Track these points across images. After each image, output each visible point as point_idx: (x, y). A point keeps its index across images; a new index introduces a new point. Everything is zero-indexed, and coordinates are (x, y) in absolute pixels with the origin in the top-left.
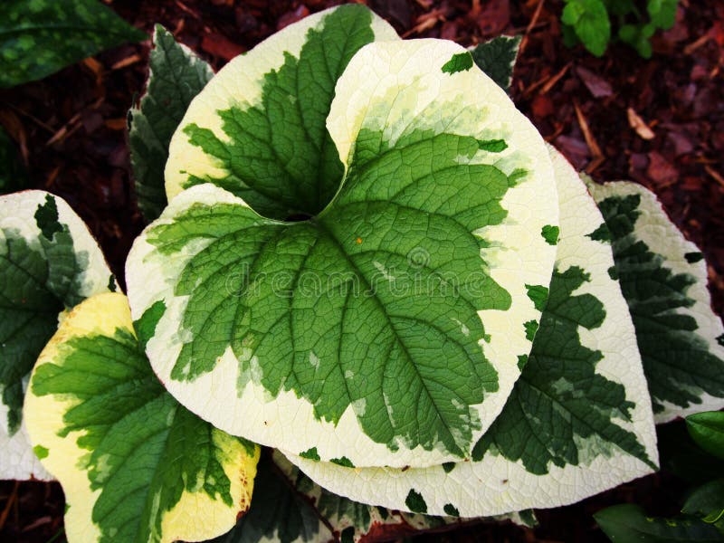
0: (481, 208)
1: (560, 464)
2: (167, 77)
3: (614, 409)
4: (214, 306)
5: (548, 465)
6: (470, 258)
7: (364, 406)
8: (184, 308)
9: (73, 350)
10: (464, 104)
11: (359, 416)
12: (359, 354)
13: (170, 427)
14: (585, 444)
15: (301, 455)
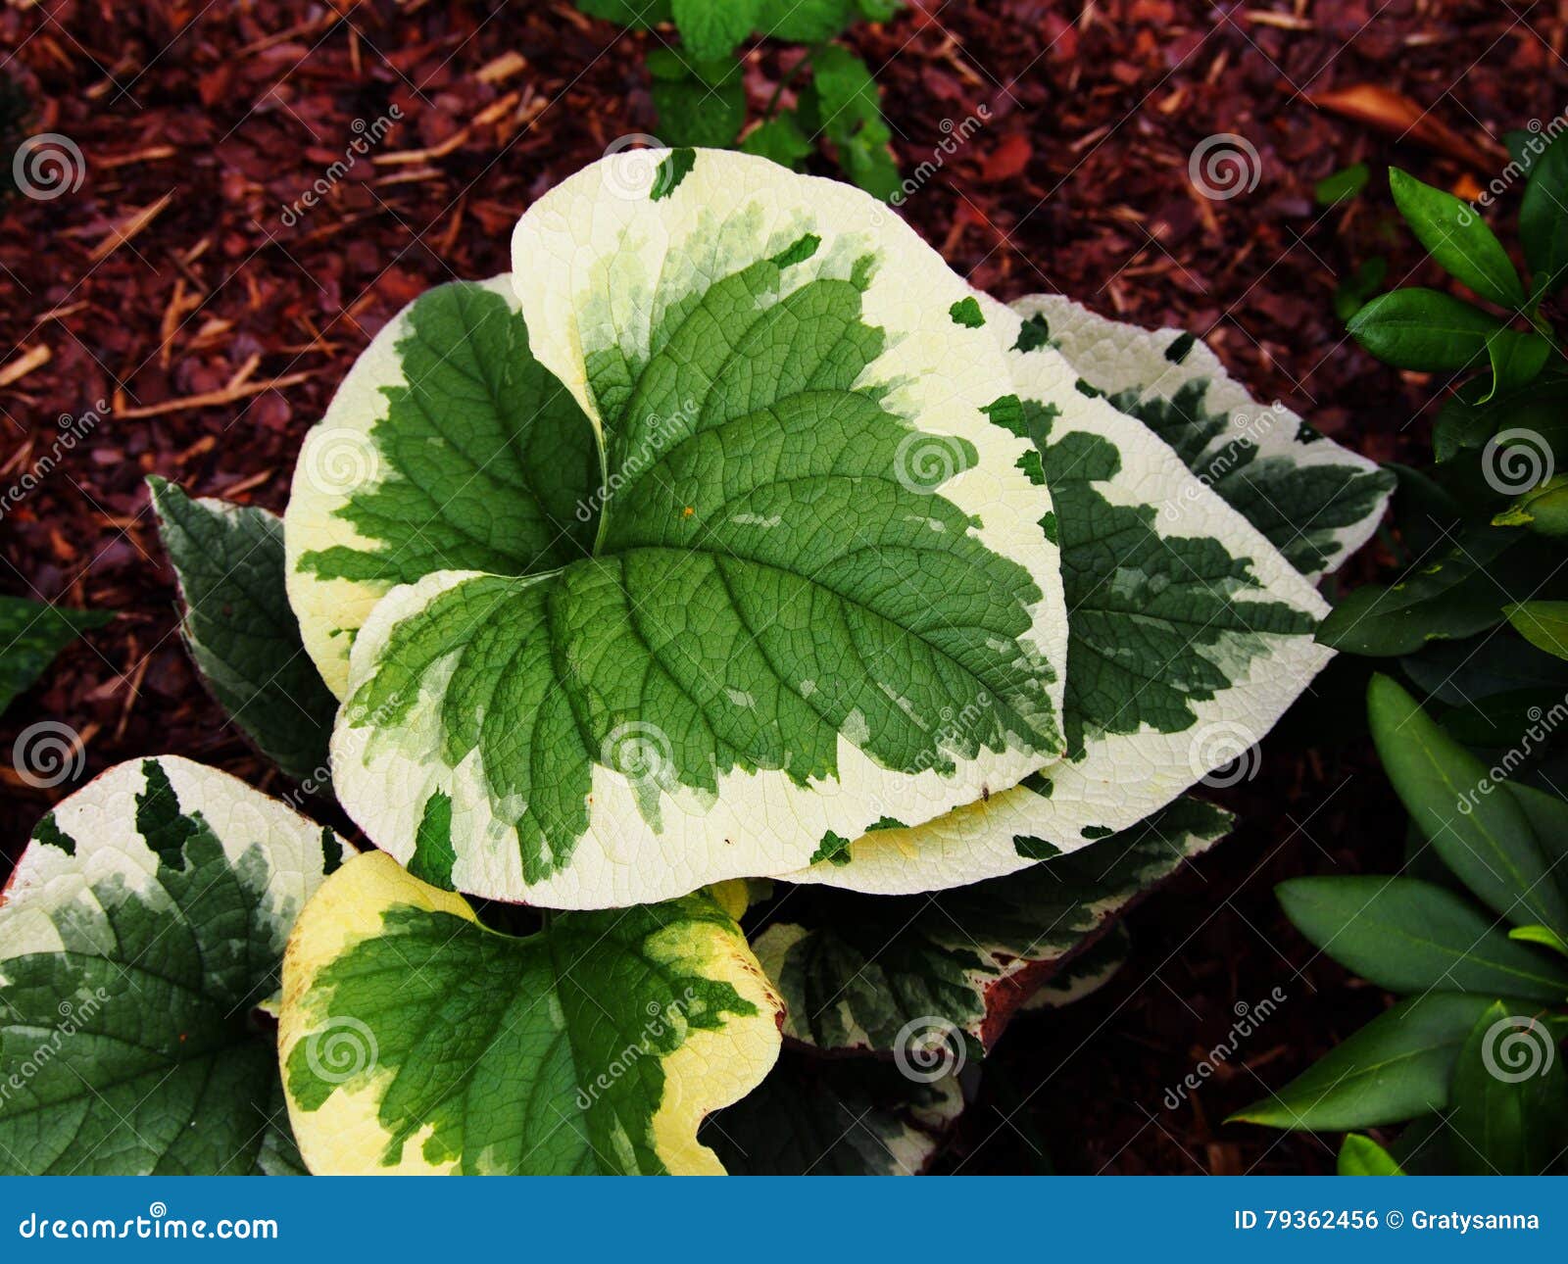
0: (841, 346)
1: (1205, 695)
2: (205, 570)
3: (1224, 581)
4: (529, 729)
5: (1188, 706)
6: (872, 422)
7: (861, 719)
8: (481, 772)
9: (330, 990)
10: (717, 221)
11: (864, 746)
12: (805, 649)
13: (563, 1031)
14: (1222, 652)
15: (812, 862)
